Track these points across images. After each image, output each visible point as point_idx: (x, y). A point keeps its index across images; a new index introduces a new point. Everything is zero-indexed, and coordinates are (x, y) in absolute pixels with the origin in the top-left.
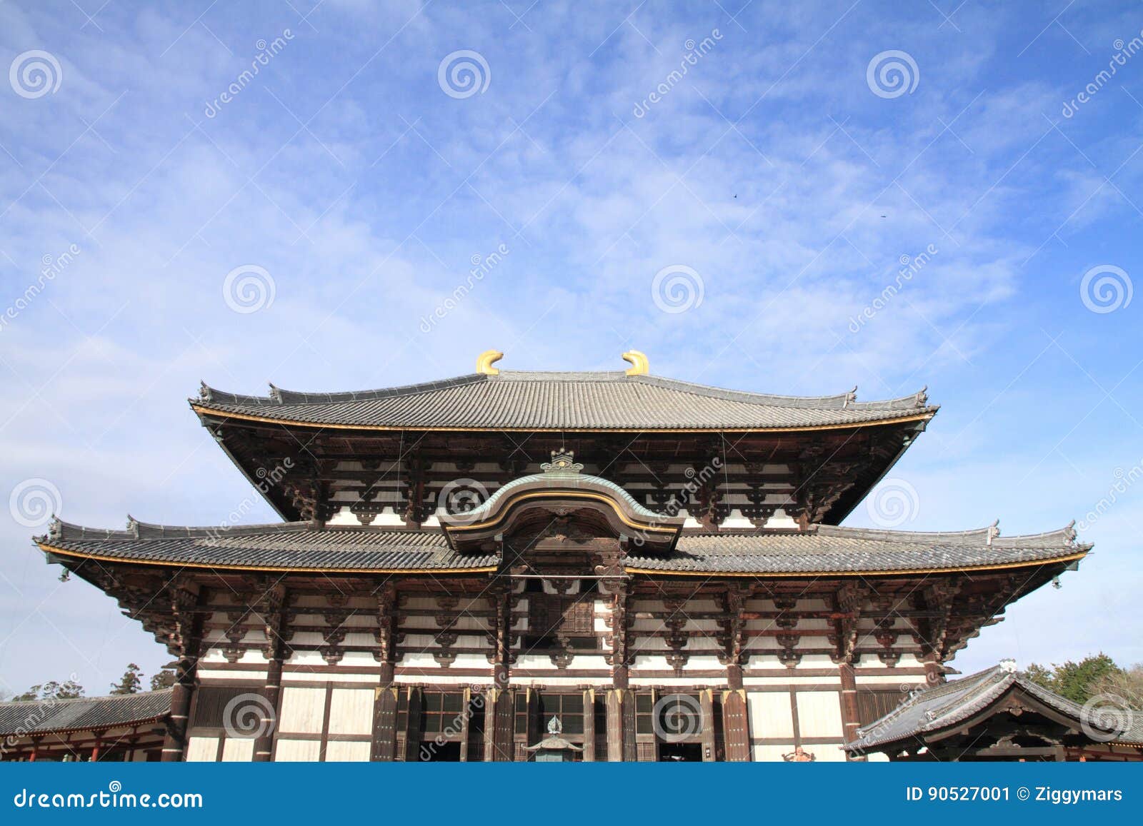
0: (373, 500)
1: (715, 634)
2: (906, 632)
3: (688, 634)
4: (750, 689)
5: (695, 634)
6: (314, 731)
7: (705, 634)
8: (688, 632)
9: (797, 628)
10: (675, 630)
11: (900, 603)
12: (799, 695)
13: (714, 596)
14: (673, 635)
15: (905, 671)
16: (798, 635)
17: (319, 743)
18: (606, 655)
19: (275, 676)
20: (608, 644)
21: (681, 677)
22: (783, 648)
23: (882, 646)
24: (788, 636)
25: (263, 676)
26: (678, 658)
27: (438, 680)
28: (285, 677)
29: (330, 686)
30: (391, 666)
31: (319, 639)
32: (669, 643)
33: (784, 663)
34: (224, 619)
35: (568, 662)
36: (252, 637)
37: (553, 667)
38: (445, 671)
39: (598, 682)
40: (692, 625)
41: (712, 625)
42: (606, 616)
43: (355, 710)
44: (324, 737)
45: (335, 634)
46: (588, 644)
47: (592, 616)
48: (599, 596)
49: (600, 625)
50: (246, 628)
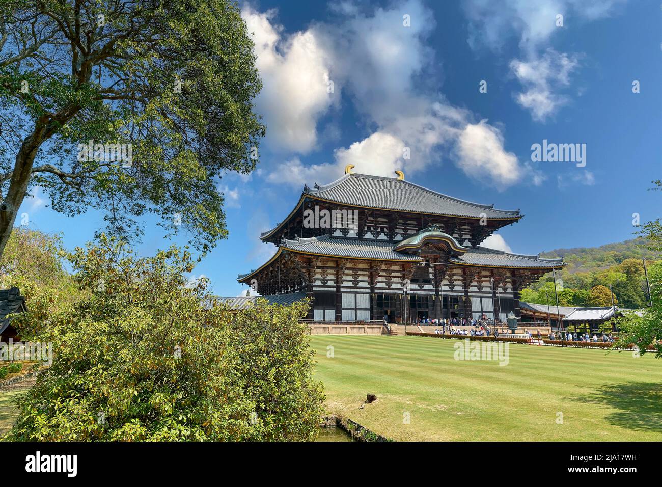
1: (462, 280)
2: (509, 282)
4: (470, 296)
5: (456, 280)
6: (352, 307)
7: (459, 280)
8: (454, 279)
9: (482, 279)
10: (451, 278)
11: (508, 274)
12: (483, 299)
13: (461, 269)
14: (451, 280)
15: (509, 293)
16: (482, 282)
17: (354, 311)
18: (433, 285)
19: (338, 290)
20: (433, 282)
21: (453, 292)
22: (478, 285)
23: (503, 286)
24: (480, 282)
25: (335, 289)
26: (452, 287)
27: (387, 291)
28: (342, 290)
29: (356, 293)
30: (374, 287)
31: (351, 278)
32: (449, 282)
33: (478, 289)
34: (320, 270)
35: (423, 287)
36: (330, 277)
37: (419, 288)
38: (389, 289)
39: (431, 293)
40: (455, 277)
41: (460, 278)
42: (432, 273)
43: (364, 301)
44: (356, 309)
45: (356, 276)
46: (428, 282)
47: (429, 273)
48: (430, 267)
49: (431, 276)
50: (328, 274)
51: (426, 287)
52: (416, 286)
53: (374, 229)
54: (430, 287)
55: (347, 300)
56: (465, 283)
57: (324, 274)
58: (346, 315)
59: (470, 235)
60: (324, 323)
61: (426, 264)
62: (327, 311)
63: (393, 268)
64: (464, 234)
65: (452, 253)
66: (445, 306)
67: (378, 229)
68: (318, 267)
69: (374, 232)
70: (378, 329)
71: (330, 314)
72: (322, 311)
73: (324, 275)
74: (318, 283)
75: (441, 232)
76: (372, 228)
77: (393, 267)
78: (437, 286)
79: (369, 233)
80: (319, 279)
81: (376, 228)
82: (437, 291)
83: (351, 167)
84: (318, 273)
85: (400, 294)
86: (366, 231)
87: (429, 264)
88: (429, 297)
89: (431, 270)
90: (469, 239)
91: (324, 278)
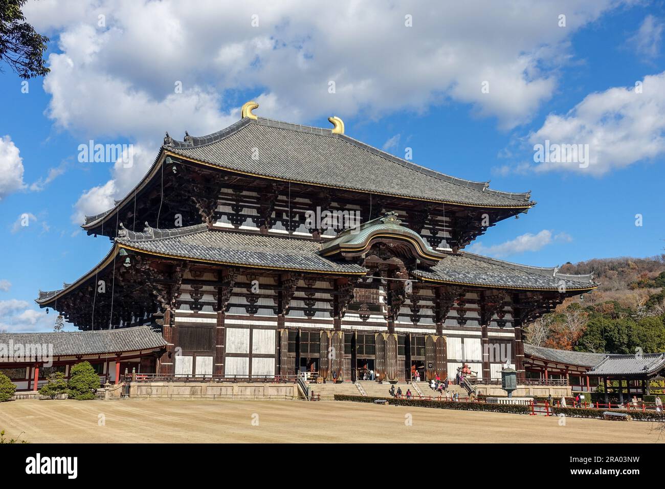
0: (240, 213)
1: (432, 308)
2: (508, 312)
3: (420, 307)
4: (446, 335)
5: (423, 307)
6: (245, 352)
7: (427, 307)
8: (420, 306)
9: (465, 307)
10: (415, 304)
11: (508, 299)
12: (466, 340)
13: (432, 288)
14: (414, 307)
15: (507, 331)
16: (465, 311)
17: (248, 359)
18: (384, 315)
19: (221, 322)
20: (385, 310)
21: (417, 328)
22: (459, 316)
23: (499, 318)
24: (462, 311)
25: (214, 321)
26: (415, 319)
27: (306, 325)
28: (227, 321)
29: (251, 328)
30: (283, 317)
31: (244, 301)
32: (412, 311)
33: (459, 323)
34: (188, 287)
35: (367, 318)
36: (206, 298)
37: (361, 320)
38: (309, 321)
39: (381, 329)
40: (421, 303)
41: (430, 303)
42: (384, 295)
43: (266, 341)
44: (251, 356)
45: (252, 298)
46: (376, 309)
47: (378, 295)
48: (381, 285)
49: (381, 300)
50: (202, 293)
51: (373, 318)
52: (356, 317)
53: (287, 216)
54: (380, 319)
55: (235, 339)
56: (437, 313)
58: (232, 366)
59: (450, 232)
60: (193, 379)
61: (374, 279)
62: (198, 358)
63: (318, 284)
64: (440, 230)
65: (418, 261)
67: (295, 217)
68: (186, 281)
69: (287, 221)
71: (205, 364)
72: (191, 358)
73: (197, 294)
74: (185, 309)
75: (401, 225)
76: (284, 214)
77: (318, 282)
78: (391, 316)
79: (279, 223)
80: (185, 302)
81: (293, 215)
82: (391, 326)
83: (251, 106)
84: (186, 291)
85: (327, 329)
86: (272, 219)
87: (380, 280)
88: (376, 335)
89: (381, 290)
90: (447, 239)
91: (196, 300)
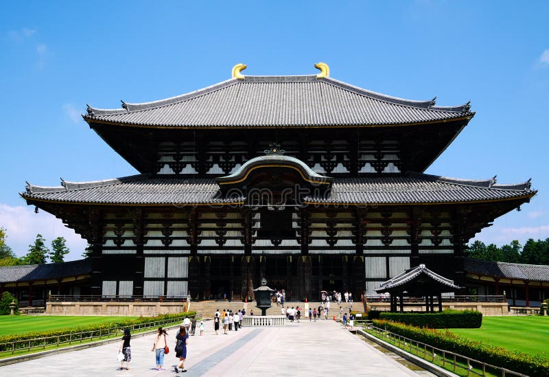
0: (181, 161)
1: (351, 229)
3: (338, 229)
4: (366, 256)
5: (341, 229)
6: (161, 277)
7: (346, 229)
9: (392, 226)
10: (331, 227)
11: (444, 215)
12: (391, 259)
14: (330, 230)
15: (444, 248)
17: (163, 282)
18: (298, 239)
19: (139, 252)
20: (298, 234)
21: (334, 249)
22: (384, 236)
23: (433, 236)
24: (387, 231)
25: (134, 252)
26: (332, 241)
27: (218, 252)
28: (146, 252)
29: (167, 256)
30: (196, 246)
31: (160, 234)
32: (328, 234)
33: (383, 242)
34: (113, 226)
35: (280, 243)
36: (127, 234)
37: (272, 245)
38: (221, 248)
39: (294, 252)
40: (339, 225)
41: (349, 225)
42: (297, 221)
43: (179, 267)
44: (166, 279)
45: (167, 232)
46: (289, 234)
47: (292, 220)
48: (295, 211)
49: (295, 225)
50: (125, 230)
51: (285, 243)
52: (268, 243)
54: (294, 243)
55: (152, 267)
56: (357, 234)
57: (119, 230)
58: (150, 288)
59: (398, 154)
60: (117, 299)
64: (386, 154)
66: (315, 272)
68: (112, 221)
70: (178, 308)
71: (127, 287)
72: (115, 283)
74: (110, 243)
77: (228, 214)
78: (305, 241)
80: (110, 238)
82: (305, 248)
83: (240, 68)
84: (110, 229)
87: (292, 208)
89: (295, 216)
91: (119, 236)
